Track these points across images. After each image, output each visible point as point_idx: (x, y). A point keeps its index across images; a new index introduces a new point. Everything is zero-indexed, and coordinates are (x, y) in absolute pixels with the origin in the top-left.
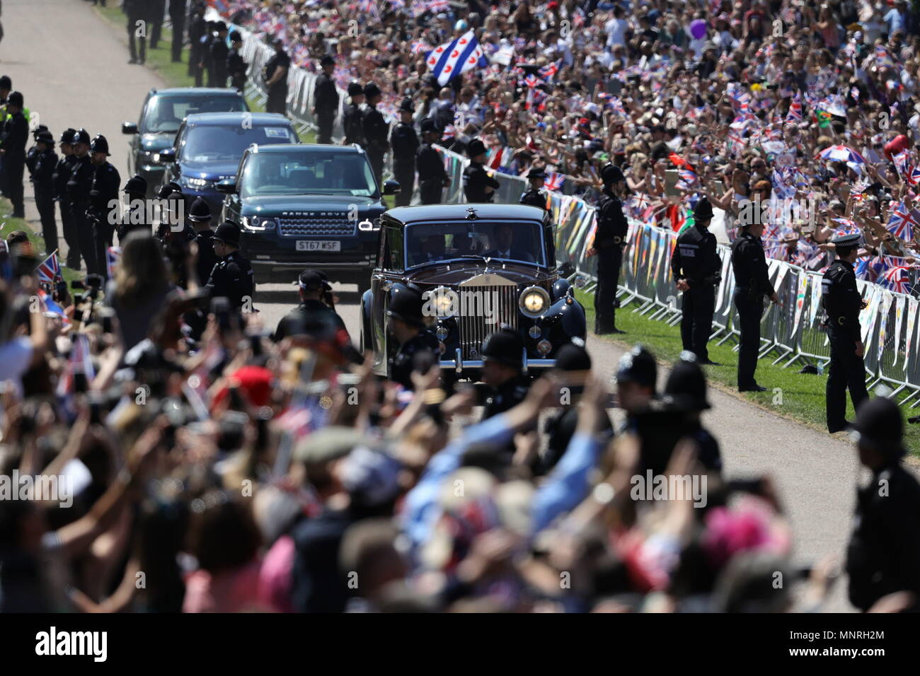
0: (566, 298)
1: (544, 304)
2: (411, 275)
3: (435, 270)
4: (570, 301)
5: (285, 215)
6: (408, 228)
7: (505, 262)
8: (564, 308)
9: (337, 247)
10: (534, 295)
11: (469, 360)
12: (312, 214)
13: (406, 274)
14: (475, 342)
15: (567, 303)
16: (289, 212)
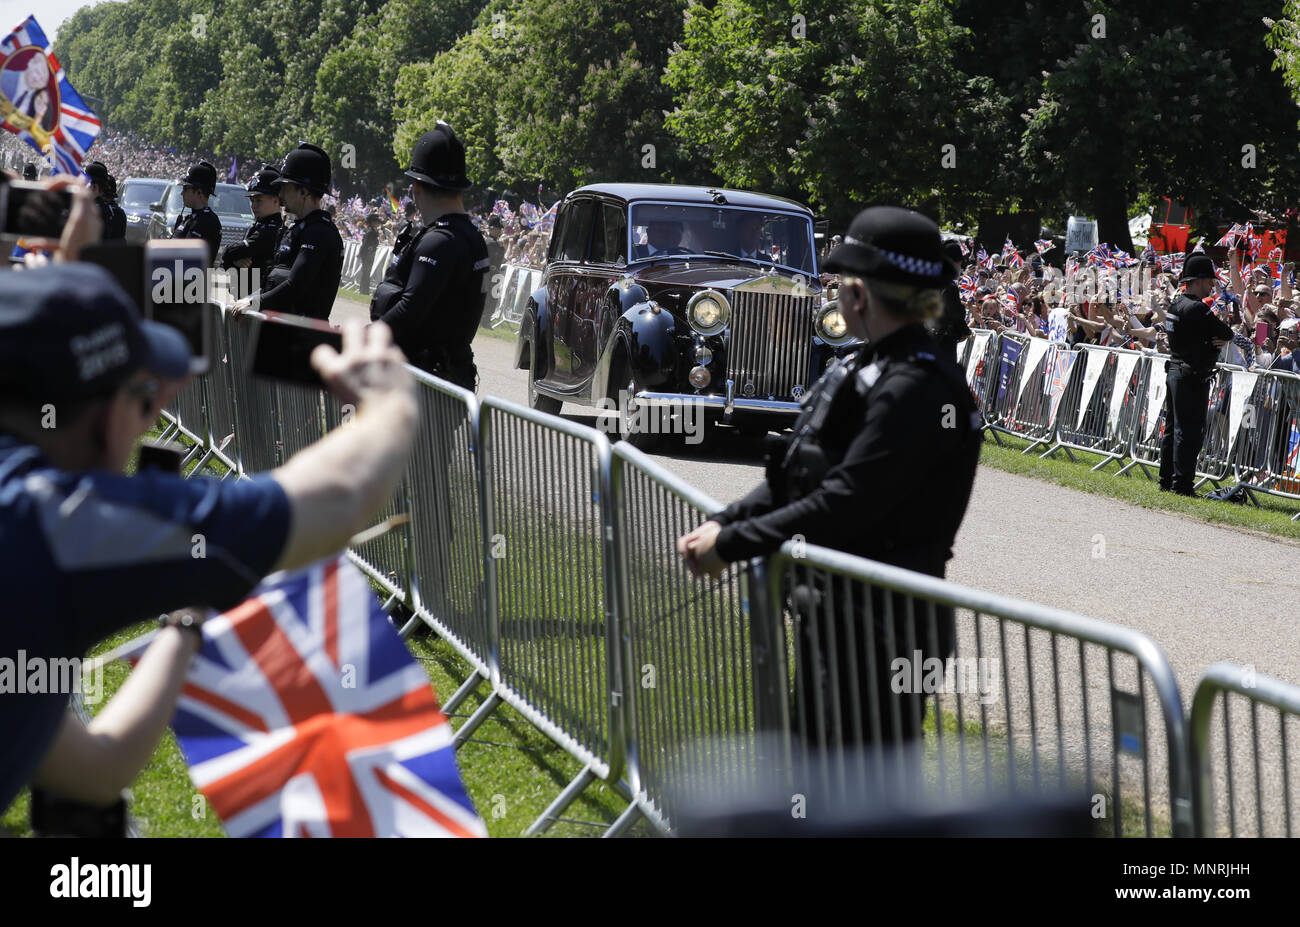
3: (668, 267)
6: (634, 207)
11: (742, 397)
13: (630, 268)
14: (748, 372)
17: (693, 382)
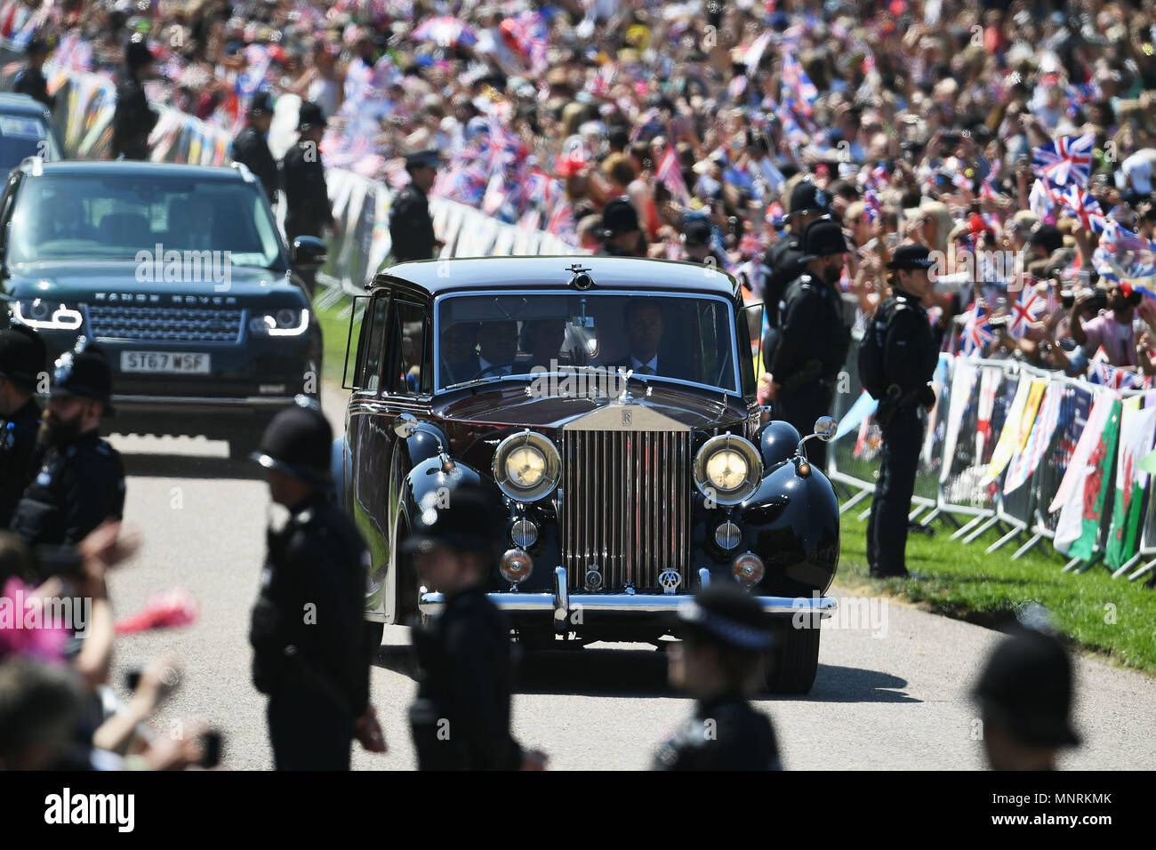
0: (797, 463)
1: (749, 475)
2: (447, 406)
3: (499, 395)
4: (804, 469)
5: (100, 300)
6: (442, 303)
7: (651, 383)
8: (790, 485)
9: (204, 365)
10: (728, 452)
11: (582, 592)
12: (154, 298)
13: (437, 401)
14: (596, 554)
15: (799, 473)
16: (108, 293)
17: (505, 573)
